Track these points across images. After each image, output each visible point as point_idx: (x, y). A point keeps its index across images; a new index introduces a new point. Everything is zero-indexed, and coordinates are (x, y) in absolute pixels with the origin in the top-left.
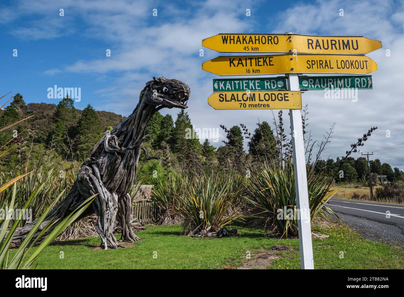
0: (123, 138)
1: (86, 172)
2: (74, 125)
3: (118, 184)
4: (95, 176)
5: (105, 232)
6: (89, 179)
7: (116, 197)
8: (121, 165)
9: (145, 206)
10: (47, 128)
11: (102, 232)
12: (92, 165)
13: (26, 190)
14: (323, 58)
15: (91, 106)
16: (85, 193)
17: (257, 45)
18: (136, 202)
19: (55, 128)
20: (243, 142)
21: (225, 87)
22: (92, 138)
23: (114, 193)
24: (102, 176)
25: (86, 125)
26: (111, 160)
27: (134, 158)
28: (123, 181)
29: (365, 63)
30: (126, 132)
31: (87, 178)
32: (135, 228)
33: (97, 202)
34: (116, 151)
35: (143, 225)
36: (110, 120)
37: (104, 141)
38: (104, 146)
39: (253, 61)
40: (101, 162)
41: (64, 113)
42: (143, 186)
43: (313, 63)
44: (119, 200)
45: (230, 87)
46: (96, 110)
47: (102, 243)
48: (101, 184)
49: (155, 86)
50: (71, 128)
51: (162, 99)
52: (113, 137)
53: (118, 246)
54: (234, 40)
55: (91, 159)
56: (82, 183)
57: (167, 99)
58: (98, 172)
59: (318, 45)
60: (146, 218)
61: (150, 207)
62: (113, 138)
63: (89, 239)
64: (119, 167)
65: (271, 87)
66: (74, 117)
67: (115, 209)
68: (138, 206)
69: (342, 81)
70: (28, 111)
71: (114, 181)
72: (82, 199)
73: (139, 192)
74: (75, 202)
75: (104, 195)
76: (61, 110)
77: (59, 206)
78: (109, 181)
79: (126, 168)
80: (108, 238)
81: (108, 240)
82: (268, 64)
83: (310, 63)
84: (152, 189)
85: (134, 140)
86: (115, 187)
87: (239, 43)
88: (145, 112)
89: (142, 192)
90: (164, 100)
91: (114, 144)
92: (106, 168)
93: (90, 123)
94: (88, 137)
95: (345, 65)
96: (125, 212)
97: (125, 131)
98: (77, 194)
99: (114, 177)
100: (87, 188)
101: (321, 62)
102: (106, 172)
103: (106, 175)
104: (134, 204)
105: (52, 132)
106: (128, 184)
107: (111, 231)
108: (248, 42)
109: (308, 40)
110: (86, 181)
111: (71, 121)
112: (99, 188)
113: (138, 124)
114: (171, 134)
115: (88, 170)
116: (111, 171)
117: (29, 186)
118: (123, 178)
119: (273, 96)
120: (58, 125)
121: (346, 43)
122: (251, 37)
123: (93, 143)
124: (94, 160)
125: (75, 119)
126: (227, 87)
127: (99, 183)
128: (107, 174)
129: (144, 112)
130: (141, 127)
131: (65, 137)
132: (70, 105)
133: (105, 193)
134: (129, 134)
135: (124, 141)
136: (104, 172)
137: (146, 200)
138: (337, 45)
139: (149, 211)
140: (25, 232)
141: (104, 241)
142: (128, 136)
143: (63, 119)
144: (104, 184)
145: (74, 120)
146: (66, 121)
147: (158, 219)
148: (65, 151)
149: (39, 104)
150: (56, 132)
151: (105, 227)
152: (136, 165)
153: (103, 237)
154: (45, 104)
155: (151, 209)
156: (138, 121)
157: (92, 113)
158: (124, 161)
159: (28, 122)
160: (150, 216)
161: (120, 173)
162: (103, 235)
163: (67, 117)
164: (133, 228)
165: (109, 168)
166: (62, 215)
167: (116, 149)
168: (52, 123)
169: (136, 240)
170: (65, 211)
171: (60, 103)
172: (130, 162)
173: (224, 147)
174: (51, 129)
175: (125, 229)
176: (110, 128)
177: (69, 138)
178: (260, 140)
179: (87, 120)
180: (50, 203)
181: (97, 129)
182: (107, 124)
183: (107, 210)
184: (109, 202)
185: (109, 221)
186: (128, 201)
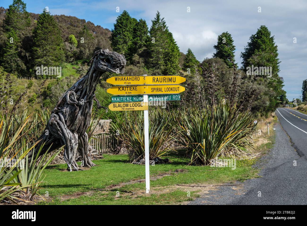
0: (80, 93)
2: (29, 35)
3: (78, 127)
4: (61, 121)
5: (70, 160)
6: (57, 124)
7: (77, 136)
8: (79, 113)
9: (104, 138)
11: (67, 160)
12: (59, 113)
14: (159, 87)
15: (47, 11)
16: (55, 133)
17: (130, 81)
18: (96, 135)
21: (117, 100)
22: (51, 50)
23: (75, 133)
24: (66, 121)
25: (43, 35)
26: (72, 110)
27: (88, 107)
28: (81, 125)
29: (178, 88)
31: (55, 123)
32: (94, 157)
33: (63, 139)
34: (75, 103)
35: (101, 155)
36: (72, 27)
37: (66, 95)
38: (66, 100)
39: (129, 88)
40: (65, 111)
41: (15, 20)
42: (102, 121)
43: (154, 89)
44: (79, 138)
45: (119, 100)
47: (68, 167)
48: (66, 127)
50: (26, 38)
51: (106, 67)
52: (73, 93)
53: (79, 169)
54: (120, 79)
55: (57, 108)
56: (52, 126)
57: (109, 67)
58: (63, 118)
59: (157, 80)
60: (105, 148)
61: (109, 139)
62: (73, 94)
63: (59, 165)
64: (78, 115)
65: (136, 100)
66: (28, 25)
67: (76, 144)
68: (98, 138)
69: (167, 97)
71: (75, 124)
73: (98, 126)
74: (48, 139)
76: (11, 16)
78: (71, 125)
79: (83, 115)
80: (72, 164)
81: (72, 165)
82: (135, 90)
83: (153, 89)
84: (110, 123)
85: (88, 95)
86: (75, 129)
87: (122, 80)
89: (101, 126)
90: (107, 68)
91: (73, 98)
92: (68, 115)
93: (48, 32)
94: (46, 49)
95: (169, 89)
96: (84, 146)
97: (81, 88)
99: (74, 122)
100: (56, 130)
101: (158, 89)
102: (69, 119)
103: (69, 121)
104: (94, 137)
106: (85, 127)
107: (74, 159)
108: (126, 80)
109: (153, 78)
110: (55, 125)
111: (24, 30)
112: (64, 130)
113: (90, 84)
114: (144, 45)
115: (56, 117)
116: (72, 117)
118: (81, 122)
119: (136, 104)
121: (170, 79)
122: (127, 78)
123: (52, 56)
124: (60, 109)
125: (29, 26)
126: (118, 100)
127: (64, 126)
129: (94, 75)
130: (92, 86)
131: (19, 50)
132: (22, 10)
133: (68, 134)
134: (84, 90)
135: (80, 96)
136: (67, 119)
137: (105, 132)
138: (166, 80)
139: (108, 142)
141: (69, 166)
142: (84, 92)
143: (15, 28)
144: (68, 126)
145: (28, 28)
146: (19, 30)
147: (116, 149)
148: (20, 66)
151: (69, 157)
152: (90, 113)
153: (69, 164)
155: (110, 140)
156: (90, 81)
157: (49, 20)
158: (81, 110)
160: (109, 146)
161: (79, 119)
162: (69, 162)
163: (19, 25)
164: (92, 157)
167: (75, 102)
168: (2, 32)
169: (93, 166)
171: (10, 7)
172: (86, 111)
173: (211, 59)
175: (84, 158)
176: (71, 38)
177: (24, 51)
178: (256, 50)
179: (43, 29)
180: (27, 138)
181: (56, 40)
182: (68, 32)
183: (70, 145)
184: (72, 140)
185: (72, 152)
186: (85, 138)
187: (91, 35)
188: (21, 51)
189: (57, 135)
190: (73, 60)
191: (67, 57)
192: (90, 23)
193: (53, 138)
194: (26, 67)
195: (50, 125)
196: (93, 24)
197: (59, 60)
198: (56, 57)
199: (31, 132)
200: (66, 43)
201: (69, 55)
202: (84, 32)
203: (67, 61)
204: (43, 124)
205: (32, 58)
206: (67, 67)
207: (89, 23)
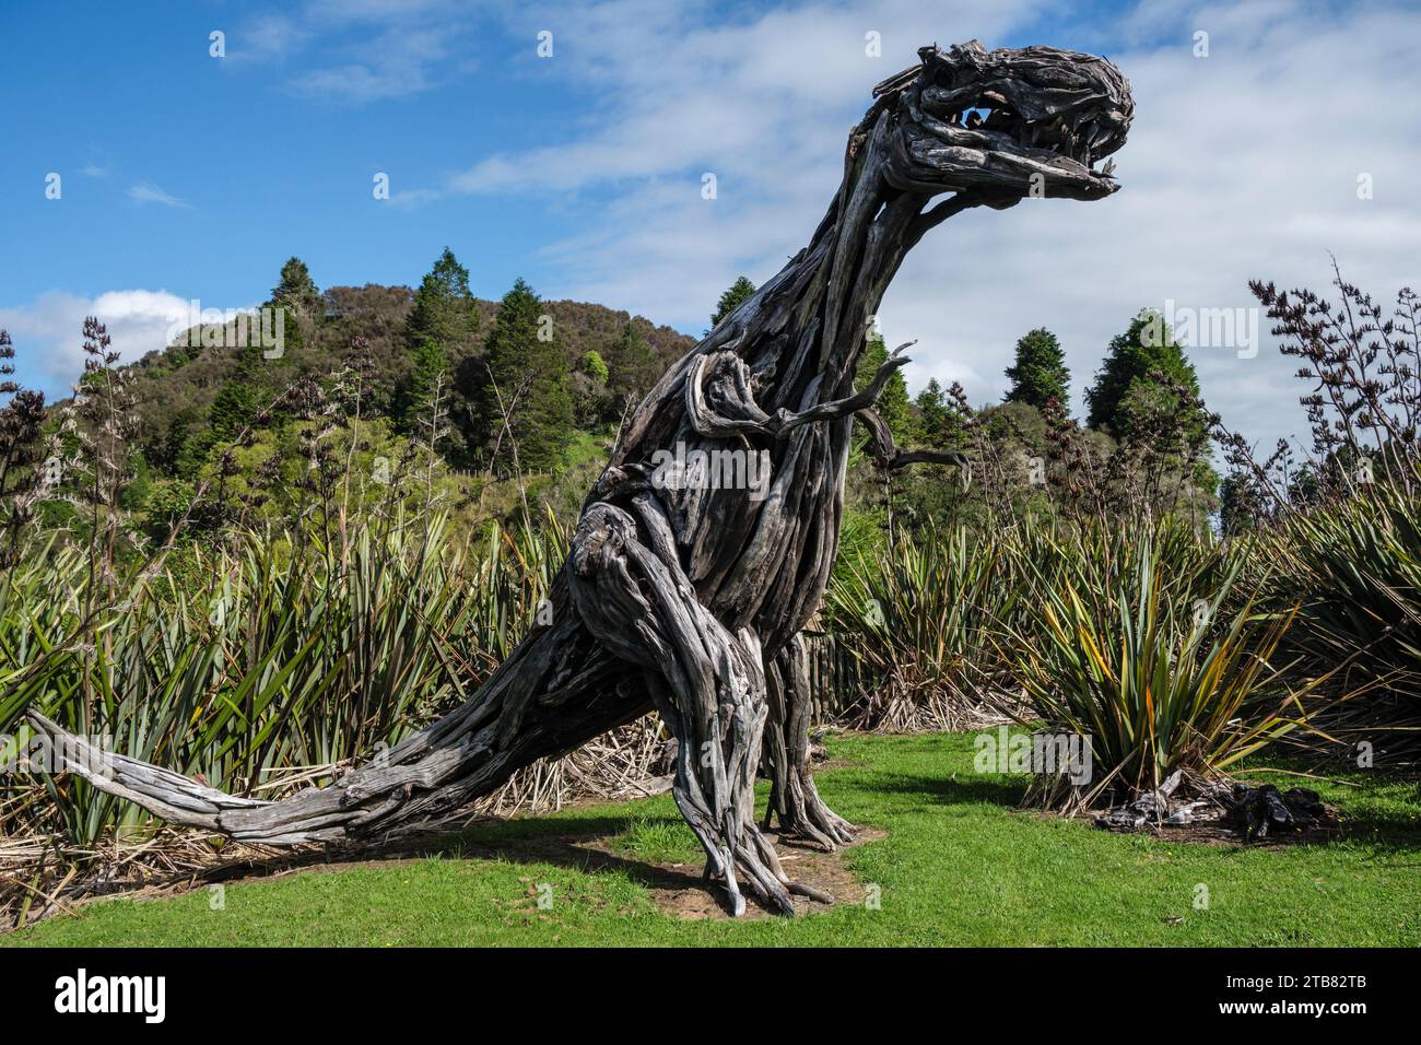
0: (777, 363)
1: (611, 532)
2: (475, 354)
3: (763, 587)
4: (652, 551)
5: (720, 820)
6: (627, 567)
7: (754, 646)
8: (776, 496)
10: (389, 367)
11: (705, 817)
12: (636, 501)
13: (348, 607)
15: (525, 285)
16: (612, 628)
19: (414, 365)
20: (1067, 387)
22: (537, 394)
23: (744, 632)
24: (685, 552)
25: (512, 352)
27: (828, 459)
28: (784, 574)
30: (787, 336)
31: (618, 564)
33: (670, 673)
34: (744, 429)
36: (591, 332)
37: (681, 385)
38: (684, 408)
41: (440, 315)
44: (767, 660)
46: (542, 300)
48: (685, 588)
49: (933, 91)
50: (467, 364)
51: (979, 156)
52: (728, 363)
53: (793, 892)
55: (627, 470)
56: (595, 586)
57: (1010, 150)
58: (667, 530)
61: (821, 657)
62: (728, 369)
64: (767, 509)
66: (474, 327)
67: (756, 707)
70: (328, 313)
71: (743, 573)
72: (595, 655)
74: (565, 668)
75: (703, 641)
76: (428, 305)
77: (495, 683)
78: (721, 576)
79: (798, 510)
80: (740, 849)
81: (738, 857)
85: (829, 376)
86: (747, 601)
88: (879, 233)
90: (991, 158)
91: (734, 394)
92: (702, 510)
93: (527, 343)
96: (784, 712)
97: (782, 331)
98: (574, 633)
99: (740, 556)
100: (618, 609)
102: (704, 532)
103: (704, 545)
105: (406, 380)
107: (748, 813)
110: (613, 577)
111: (463, 340)
112: (678, 610)
113: (847, 296)
115: (620, 523)
116: (725, 524)
117: (359, 590)
118: (786, 559)
120: (423, 354)
123: (539, 410)
124: (641, 476)
125: (475, 331)
127: (677, 584)
128: (711, 542)
129: (875, 232)
130: (861, 309)
131: (449, 396)
132: (459, 288)
133: (707, 635)
134: (802, 343)
135: (778, 379)
136: (696, 533)
140: (363, 796)
141: (721, 865)
142: (801, 356)
143: (438, 336)
144: (700, 586)
145: (473, 337)
146: (449, 340)
147: (856, 704)
149: (360, 289)
150: (419, 378)
151: (718, 796)
152: (838, 494)
153: (716, 844)
154: (377, 286)
155: (825, 662)
157: (531, 308)
158: (789, 476)
159: (331, 350)
160: (820, 690)
161: (770, 532)
162: (714, 835)
163: (449, 328)
165: (721, 515)
166: (509, 723)
167: (746, 418)
168: (403, 350)
170: (522, 707)
171: (425, 280)
172: (814, 484)
173: (998, 409)
174: (401, 371)
175: (788, 786)
176: (591, 360)
177: (462, 397)
178: (1135, 377)
179: (515, 333)
180: (445, 659)
181: (550, 364)
182: (582, 345)
183: (722, 715)
184: (732, 675)
185: (735, 764)
186: (796, 658)
187: (647, 352)
188: (453, 397)
189: (625, 643)
190: (597, 421)
191: (579, 413)
192: (642, 319)
193: (595, 661)
194: (465, 442)
195: (583, 578)
196: (651, 324)
197: (558, 420)
198: (549, 412)
199: (466, 624)
200: (578, 374)
201: (585, 408)
202: (626, 343)
203: (581, 424)
204: (527, 580)
205: (484, 415)
206: (581, 440)
207: (639, 319)
